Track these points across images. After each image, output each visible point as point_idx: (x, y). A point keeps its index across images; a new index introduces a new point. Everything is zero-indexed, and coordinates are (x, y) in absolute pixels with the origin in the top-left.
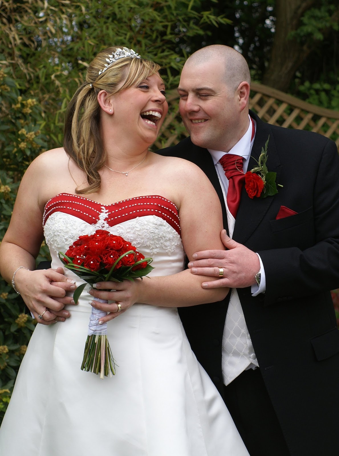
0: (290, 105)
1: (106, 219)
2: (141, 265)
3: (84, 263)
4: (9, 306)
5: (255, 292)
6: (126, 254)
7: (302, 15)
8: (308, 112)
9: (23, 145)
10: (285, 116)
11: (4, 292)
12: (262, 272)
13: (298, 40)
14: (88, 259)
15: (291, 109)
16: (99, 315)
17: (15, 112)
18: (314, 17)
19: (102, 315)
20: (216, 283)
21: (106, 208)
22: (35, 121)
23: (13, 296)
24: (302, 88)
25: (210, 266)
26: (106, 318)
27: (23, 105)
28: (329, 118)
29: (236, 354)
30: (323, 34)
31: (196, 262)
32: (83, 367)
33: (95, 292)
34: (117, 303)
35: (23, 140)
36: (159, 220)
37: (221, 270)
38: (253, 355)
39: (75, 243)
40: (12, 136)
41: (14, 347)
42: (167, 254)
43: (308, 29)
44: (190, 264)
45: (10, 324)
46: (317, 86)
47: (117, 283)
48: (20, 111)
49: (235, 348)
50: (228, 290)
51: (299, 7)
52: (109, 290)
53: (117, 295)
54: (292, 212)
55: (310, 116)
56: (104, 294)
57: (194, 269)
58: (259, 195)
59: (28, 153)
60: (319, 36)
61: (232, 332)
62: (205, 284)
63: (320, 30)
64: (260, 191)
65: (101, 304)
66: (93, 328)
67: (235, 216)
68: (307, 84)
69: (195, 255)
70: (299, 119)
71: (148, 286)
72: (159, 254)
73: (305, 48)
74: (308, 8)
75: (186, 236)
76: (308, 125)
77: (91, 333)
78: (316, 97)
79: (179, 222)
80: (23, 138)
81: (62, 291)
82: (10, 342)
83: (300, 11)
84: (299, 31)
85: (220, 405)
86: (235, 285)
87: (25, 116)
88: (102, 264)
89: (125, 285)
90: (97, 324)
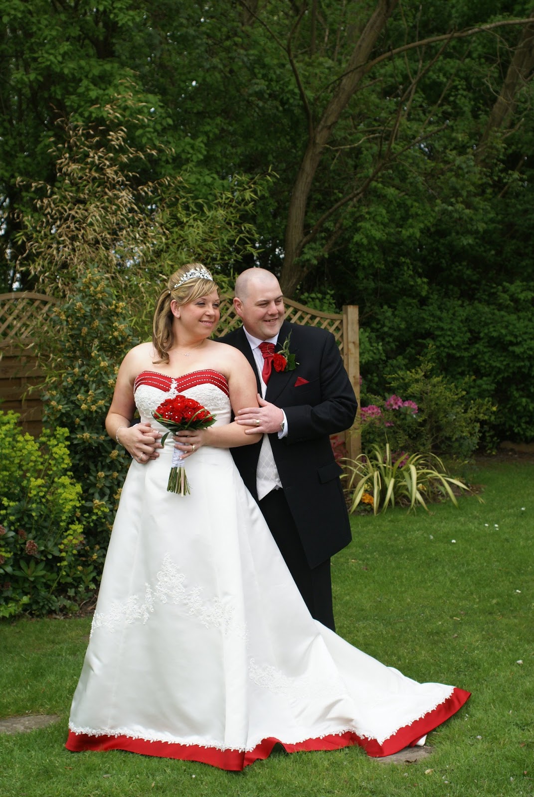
0: (295, 308)
1: (176, 388)
2: (208, 418)
3: (170, 418)
4: (105, 445)
5: (281, 436)
6: (199, 412)
7: (304, 247)
8: (308, 314)
9: (116, 334)
10: (292, 316)
11: (102, 435)
12: (285, 421)
13: (301, 264)
14: (174, 415)
15: (295, 312)
16: (179, 453)
17: (111, 311)
18: (311, 248)
19: (182, 453)
20: (255, 430)
21: (176, 380)
22: (124, 319)
23: (108, 438)
24: (302, 297)
25: (250, 419)
26: (184, 456)
27: (116, 307)
28: (321, 318)
29: (266, 479)
30: (318, 260)
31: (240, 417)
32: (169, 489)
33: (177, 437)
34: (192, 445)
35: (116, 330)
36: (213, 386)
37: (258, 421)
38: (278, 479)
39: (162, 404)
40: (108, 328)
41: (108, 473)
42: (219, 409)
43: (307, 257)
44: (235, 418)
45: (106, 457)
46: (313, 295)
47: (192, 431)
48: (114, 311)
49: (265, 475)
50: (262, 435)
51: (301, 241)
52: (186, 436)
53: (192, 440)
54: (305, 381)
55: (309, 316)
56: (183, 439)
57: (239, 421)
58: (283, 370)
59: (120, 339)
60: (315, 262)
61: (264, 464)
62: (247, 431)
63: (315, 257)
64: (284, 367)
65: (181, 446)
66: (176, 462)
67: (267, 384)
68: (306, 294)
69: (240, 412)
70: (301, 318)
71: (211, 434)
72: (213, 410)
73: (305, 269)
74: (308, 242)
75: (233, 397)
76: (307, 322)
77: (174, 466)
78: (312, 303)
79: (228, 389)
80: (116, 329)
81: (152, 439)
82: (106, 470)
83: (302, 244)
84: (301, 258)
85: (258, 512)
86: (267, 431)
87: (117, 314)
88: (183, 418)
89: (197, 432)
90: (179, 460)
